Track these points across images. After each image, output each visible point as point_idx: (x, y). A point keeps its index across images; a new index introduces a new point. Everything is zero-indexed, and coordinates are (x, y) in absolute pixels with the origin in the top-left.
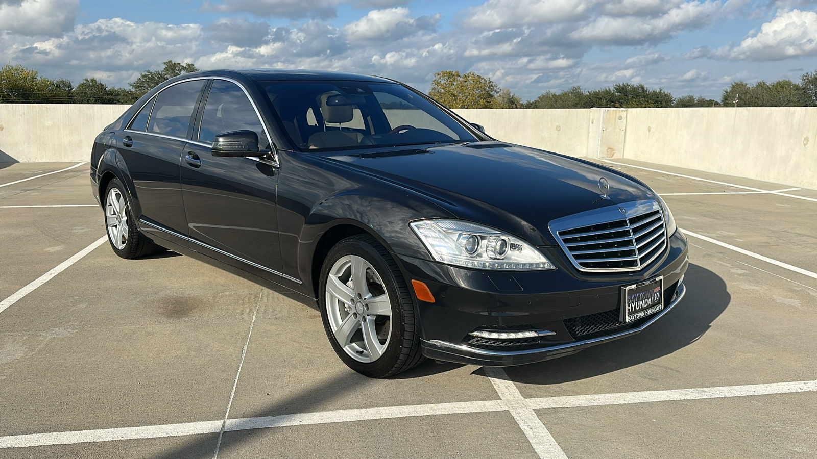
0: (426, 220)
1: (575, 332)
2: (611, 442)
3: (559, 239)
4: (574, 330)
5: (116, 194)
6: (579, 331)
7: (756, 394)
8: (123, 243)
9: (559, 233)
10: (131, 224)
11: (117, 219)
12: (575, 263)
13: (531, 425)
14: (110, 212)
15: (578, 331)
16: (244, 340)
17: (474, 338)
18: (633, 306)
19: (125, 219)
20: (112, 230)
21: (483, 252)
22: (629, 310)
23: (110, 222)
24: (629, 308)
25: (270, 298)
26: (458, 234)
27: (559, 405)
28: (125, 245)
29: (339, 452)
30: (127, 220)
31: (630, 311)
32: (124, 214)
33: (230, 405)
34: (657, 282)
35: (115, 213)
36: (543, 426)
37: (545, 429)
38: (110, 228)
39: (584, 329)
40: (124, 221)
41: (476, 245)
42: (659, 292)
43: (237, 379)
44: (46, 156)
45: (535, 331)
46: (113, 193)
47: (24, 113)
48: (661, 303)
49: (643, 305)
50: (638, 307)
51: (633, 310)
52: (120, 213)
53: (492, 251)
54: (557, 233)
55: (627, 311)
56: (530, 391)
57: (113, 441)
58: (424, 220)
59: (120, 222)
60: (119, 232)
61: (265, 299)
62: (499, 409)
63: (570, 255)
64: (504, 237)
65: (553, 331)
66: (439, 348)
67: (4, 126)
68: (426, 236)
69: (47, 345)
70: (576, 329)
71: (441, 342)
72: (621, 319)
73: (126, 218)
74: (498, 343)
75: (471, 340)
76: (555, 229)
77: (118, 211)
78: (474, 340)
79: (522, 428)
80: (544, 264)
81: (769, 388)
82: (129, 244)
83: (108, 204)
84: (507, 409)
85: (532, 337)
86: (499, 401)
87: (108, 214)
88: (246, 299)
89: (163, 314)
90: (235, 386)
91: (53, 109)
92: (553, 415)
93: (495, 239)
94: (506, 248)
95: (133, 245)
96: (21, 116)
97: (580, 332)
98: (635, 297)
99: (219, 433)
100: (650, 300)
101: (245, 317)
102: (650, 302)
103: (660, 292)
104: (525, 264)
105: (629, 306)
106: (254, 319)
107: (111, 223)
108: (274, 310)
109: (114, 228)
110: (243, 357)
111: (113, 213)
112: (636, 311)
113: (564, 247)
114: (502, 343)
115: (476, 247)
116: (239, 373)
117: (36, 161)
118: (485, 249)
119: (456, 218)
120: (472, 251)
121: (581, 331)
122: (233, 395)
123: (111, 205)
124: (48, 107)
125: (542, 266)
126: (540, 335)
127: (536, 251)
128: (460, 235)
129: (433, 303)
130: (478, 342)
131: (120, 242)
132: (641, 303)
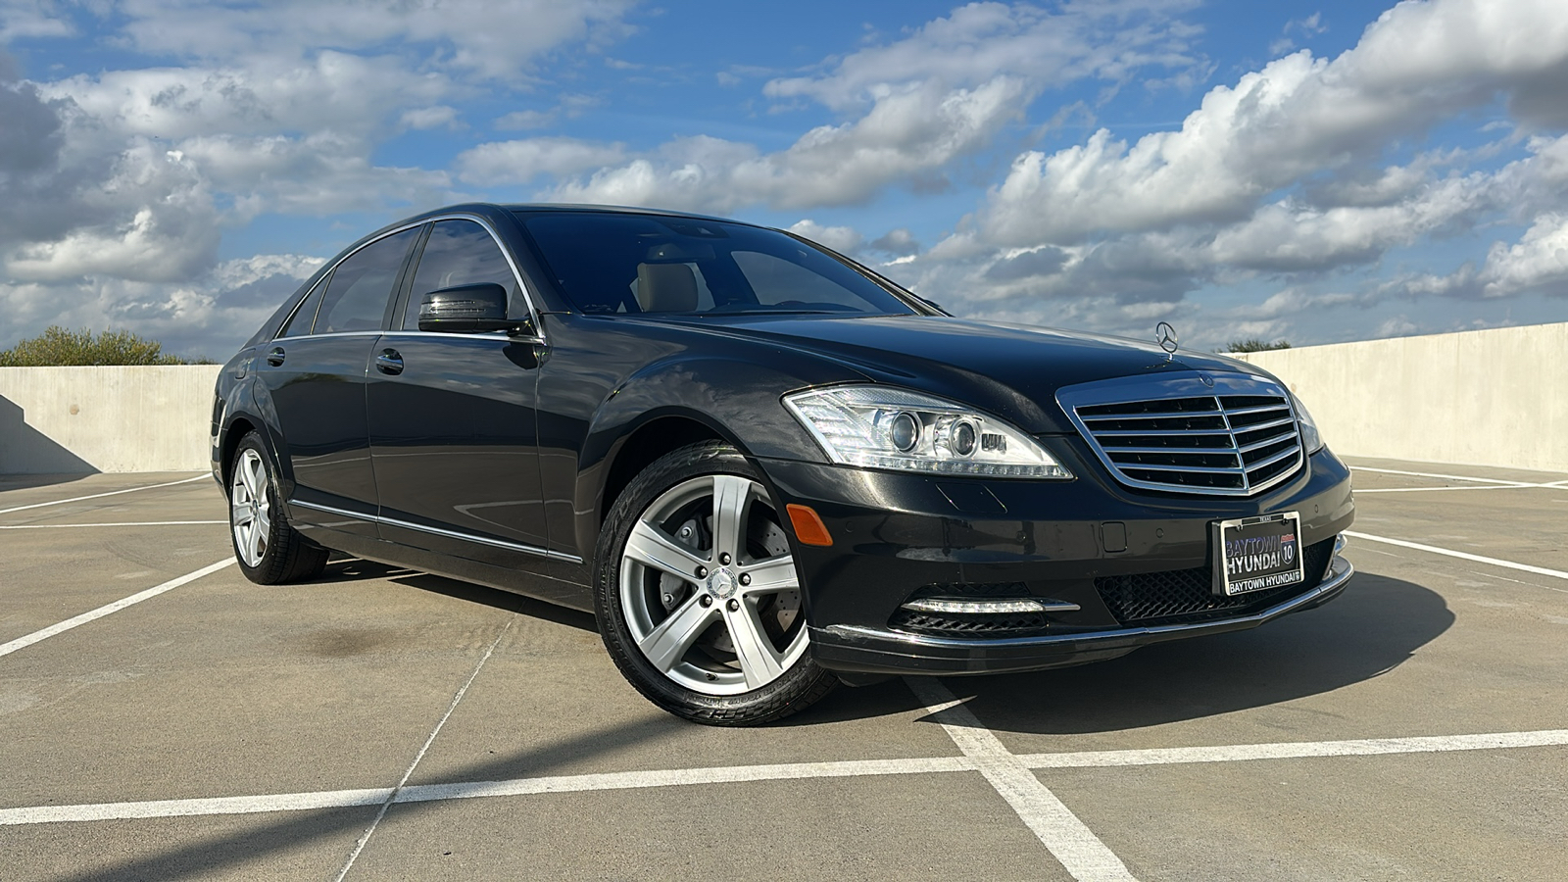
0: (814, 388)
1: (1122, 611)
2: (1190, 814)
3: (1080, 422)
4: (1119, 606)
5: (252, 462)
6: (1128, 607)
7: (1504, 746)
8: (259, 555)
9: (1077, 409)
10: (276, 513)
11: (251, 509)
12: (1115, 469)
13: (1023, 791)
14: (240, 498)
15: (1127, 609)
16: (461, 683)
17: (913, 617)
18: (1240, 563)
19: (265, 507)
20: (242, 530)
21: (928, 449)
22: (1231, 570)
23: (238, 514)
24: (1230, 566)
25: (526, 629)
26: (875, 412)
27: (1086, 763)
28: (261, 558)
29: (618, 828)
30: (269, 509)
31: (1234, 572)
32: (264, 498)
33: (412, 769)
34: (1286, 522)
35: (248, 500)
36: (1048, 791)
37: (1051, 795)
38: (237, 529)
39: (1140, 606)
40: (264, 512)
41: (912, 435)
42: (1292, 543)
43: (436, 733)
44: (152, 461)
45: (1038, 601)
46: (246, 459)
47: (118, 383)
48: (1299, 567)
49: (1260, 565)
50: (1249, 567)
51: (1240, 571)
52: (259, 496)
53: (945, 446)
54: (1074, 410)
55: (1226, 573)
56: (1027, 745)
57: (168, 817)
58: (810, 388)
59: (256, 515)
60: (252, 537)
61: (515, 630)
62: (960, 769)
63: (1102, 453)
64: (968, 419)
65: (1074, 603)
66: (844, 641)
67: (80, 406)
68: (814, 420)
69: (79, 693)
70: (1122, 604)
71: (847, 628)
72: (1215, 590)
73: (267, 506)
74: (962, 626)
75: (907, 621)
76: (1069, 404)
77: (254, 492)
78: (914, 620)
79: (1001, 794)
80: (1052, 468)
81: (1531, 738)
82: (270, 554)
83: (236, 482)
84: (974, 768)
85: (1032, 613)
86: (960, 758)
87: (236, 502)
88: (479, 631)
89: (312, 651)
90: (429, 742)
91: (171, 373)
92: (1070, 777)
93: (949, 423)
94: (973, 442)
95: (278, 555)
96: (113, 387)
97: (1131, 613)
98: (1242, 547)
99: (381, 806)
100: (1274, 556)
101: (472, 653)
102: (1273, 560)
103: (1295, 545)
104: (1012, 467)
105: (1231, 563)
106: (488, 656)
107: (240, 518)
108: (529, 643)
109: (245, 528)
110: (454, 704)
111: (244, 499)
112: (1245, 575)
113: (1091, 437)
114: (972, 626)
115: (913, 439)
116: (441, 725)
117: (134, 471)
118: (931, 444)
119: (873, 382)
120: (905, 445)
121: (1135, 610)
122: (423, 753)
123: (242, 484)
124: (162, 371)
125: (1046, 473)
126: (1050, 608)
127: (1033, 444)
128: (880, 412)
129: (830, 547)
130: (922, 626)
131: (253, 553)
132: (1256, 559)
